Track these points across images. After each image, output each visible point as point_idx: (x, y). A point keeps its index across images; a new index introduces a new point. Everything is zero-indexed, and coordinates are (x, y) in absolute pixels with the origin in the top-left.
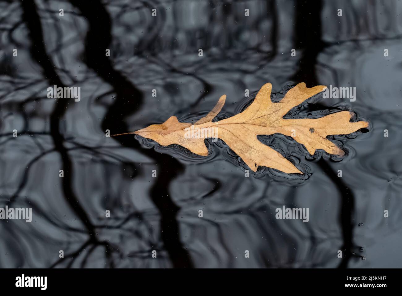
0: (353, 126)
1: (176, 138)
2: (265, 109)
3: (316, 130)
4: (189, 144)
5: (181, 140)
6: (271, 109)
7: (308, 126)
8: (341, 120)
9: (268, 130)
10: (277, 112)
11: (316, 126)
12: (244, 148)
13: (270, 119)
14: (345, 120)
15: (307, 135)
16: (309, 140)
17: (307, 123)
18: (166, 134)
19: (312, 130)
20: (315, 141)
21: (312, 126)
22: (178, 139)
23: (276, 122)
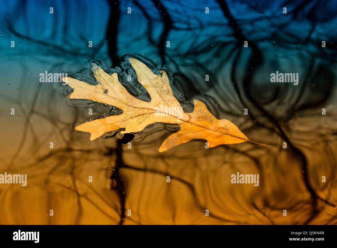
0: (74, 84)
1: (215, 122)
2: (133, 124)
3: (102, 91)
4: (206, 114)
5: (212, 119)
6: (129, 122)
7: (107, 97)
8: (79, 94)
9: (140, 105)
10: (125, 119)
11: (101, 95)
12: (165, 94)
13: (134, 112)
14: (77, 93)
15: (111, 89)
16: (111, 85)
17: (107, 99)
18: (222, 128)
19: (106, 92)
20: (108, 82)
21: (104, 96)
22: (213, 121)
23: (130, 110)
